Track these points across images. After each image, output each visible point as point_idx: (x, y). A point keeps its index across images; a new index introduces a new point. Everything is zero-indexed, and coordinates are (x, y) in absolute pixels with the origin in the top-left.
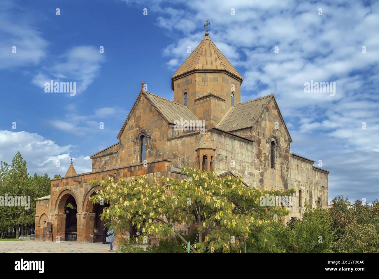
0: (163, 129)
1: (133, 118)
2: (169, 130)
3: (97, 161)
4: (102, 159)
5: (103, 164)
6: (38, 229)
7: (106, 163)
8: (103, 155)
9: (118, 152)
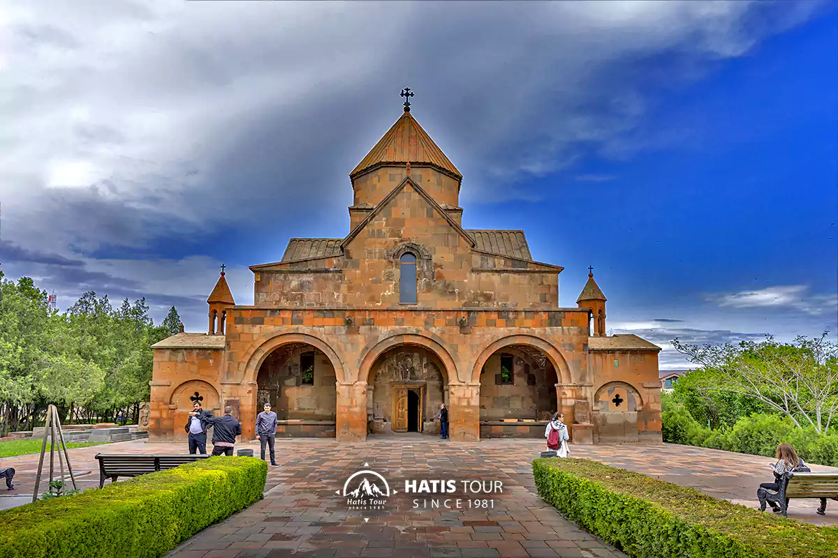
0: (460, 251)
1: (384, 219)
2: (474, 256)
3: (272, 279)
4: (291, 278)
5: (292, 287)
6: (164, 415)
7: (302, 286)
8: (295, 270)
9: (340, 271)
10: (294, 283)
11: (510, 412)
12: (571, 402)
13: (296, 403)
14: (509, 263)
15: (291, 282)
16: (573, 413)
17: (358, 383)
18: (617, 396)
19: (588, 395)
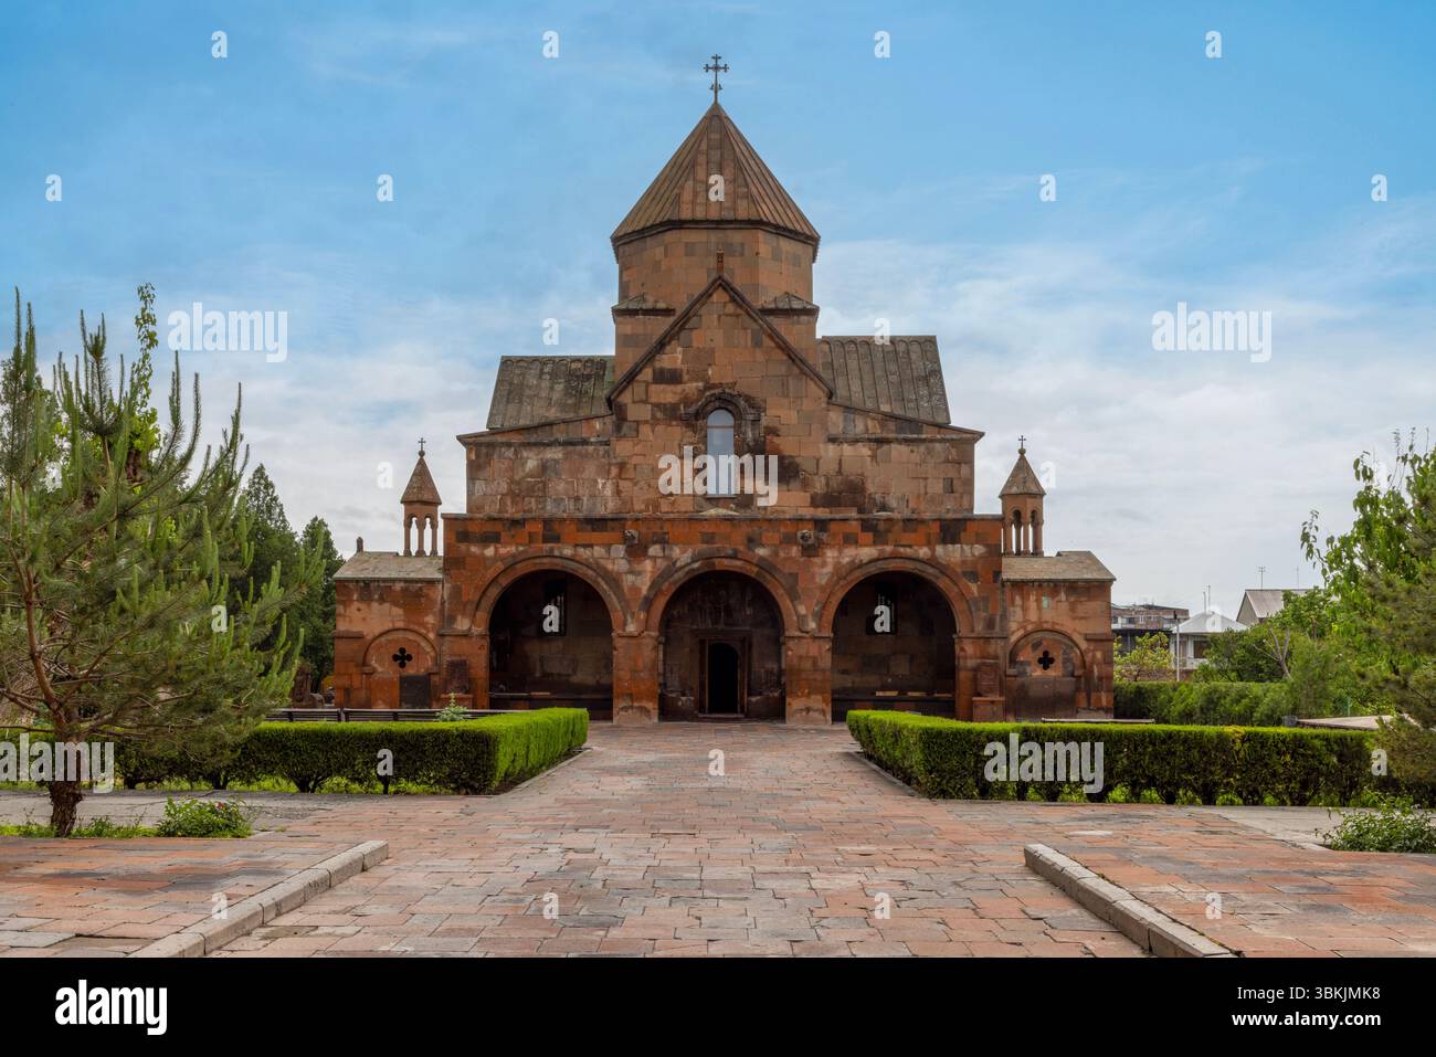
0: (807, 405)
1: (680, 348)
2: (831, 414)
3: (495, 457)
4: (525, 454)
5: (527, 470)
6: (356, 683)
7: (544, 467)
8: (532, 440)
9: (607, 443)
10: (531, 464)
11: (890, 680)
12: (971, 663)
13: (538, 664)
14: (892, 425)
15: (526, 462)
16: (975, 679)
17: (646, 633)
18: (1046, 653)
19: (1000, 652)
